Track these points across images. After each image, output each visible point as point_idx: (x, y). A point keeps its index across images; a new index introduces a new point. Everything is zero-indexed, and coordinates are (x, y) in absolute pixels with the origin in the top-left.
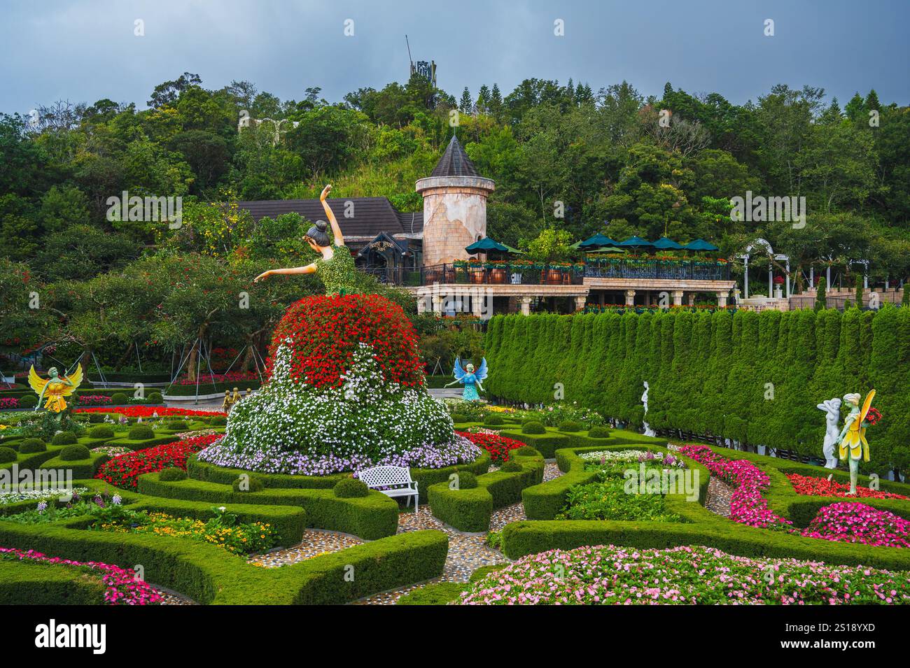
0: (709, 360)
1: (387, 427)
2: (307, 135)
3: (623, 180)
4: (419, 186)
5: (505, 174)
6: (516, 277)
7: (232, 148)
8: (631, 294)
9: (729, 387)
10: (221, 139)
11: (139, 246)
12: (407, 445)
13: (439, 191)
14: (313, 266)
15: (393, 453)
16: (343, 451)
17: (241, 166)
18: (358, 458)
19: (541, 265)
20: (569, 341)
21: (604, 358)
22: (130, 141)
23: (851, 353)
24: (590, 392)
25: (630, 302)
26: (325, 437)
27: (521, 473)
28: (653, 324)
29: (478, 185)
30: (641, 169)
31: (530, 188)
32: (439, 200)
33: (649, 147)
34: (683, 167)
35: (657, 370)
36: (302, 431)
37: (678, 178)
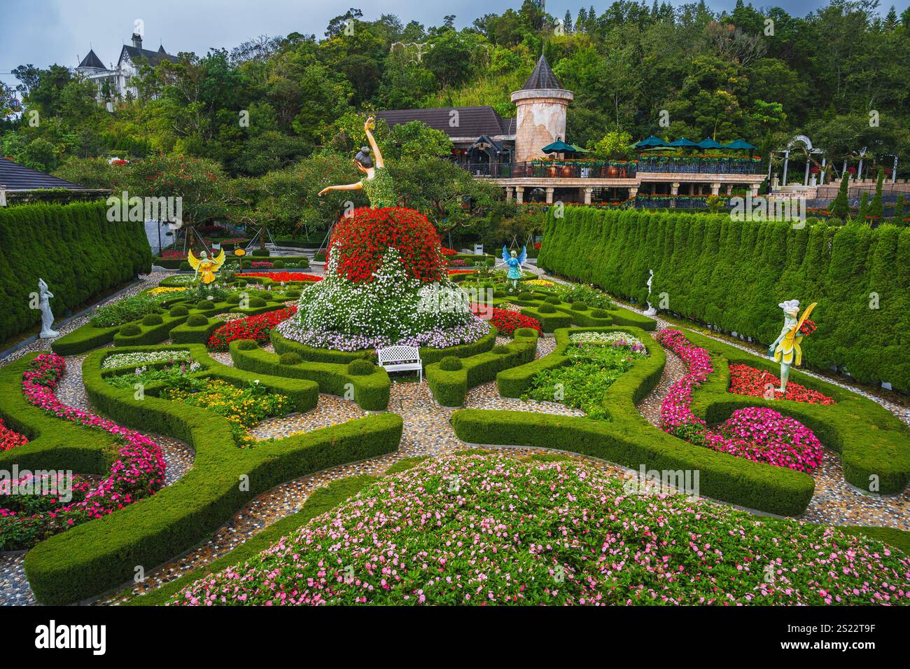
0: (700, 257)
1: (406, 314)
2: (438, 57)
3: (685, 88)
4: (514, 97)
5: (587, 84)
6: (585, 172)
7: (382, 68)
8: (676, 185)
9: (712, 281)
10: (374, 62)
11: (312, 146)
12: (421, 329)
13: (528, 102)
14: (360, 184)
15: (409, 335)
16: (371, 332)
17: (388, 82)
18: (381, 339)
19: (602, 162)
20: (601, 231)
21: (623, 248)
22: (308, 65)
23: (813, 262)
24: (612, 273)
25: (674, 192)
26: (356, 322)
27: (507, 355)
28: (660, 224)
29: (559, 96)
30: (701, 78)
31: (607, 96)
32: (528, 108)
33: (710, 59)
34: (739, 75)
35: (660, 262)
36: (340, 316)
37: (733, 84)
